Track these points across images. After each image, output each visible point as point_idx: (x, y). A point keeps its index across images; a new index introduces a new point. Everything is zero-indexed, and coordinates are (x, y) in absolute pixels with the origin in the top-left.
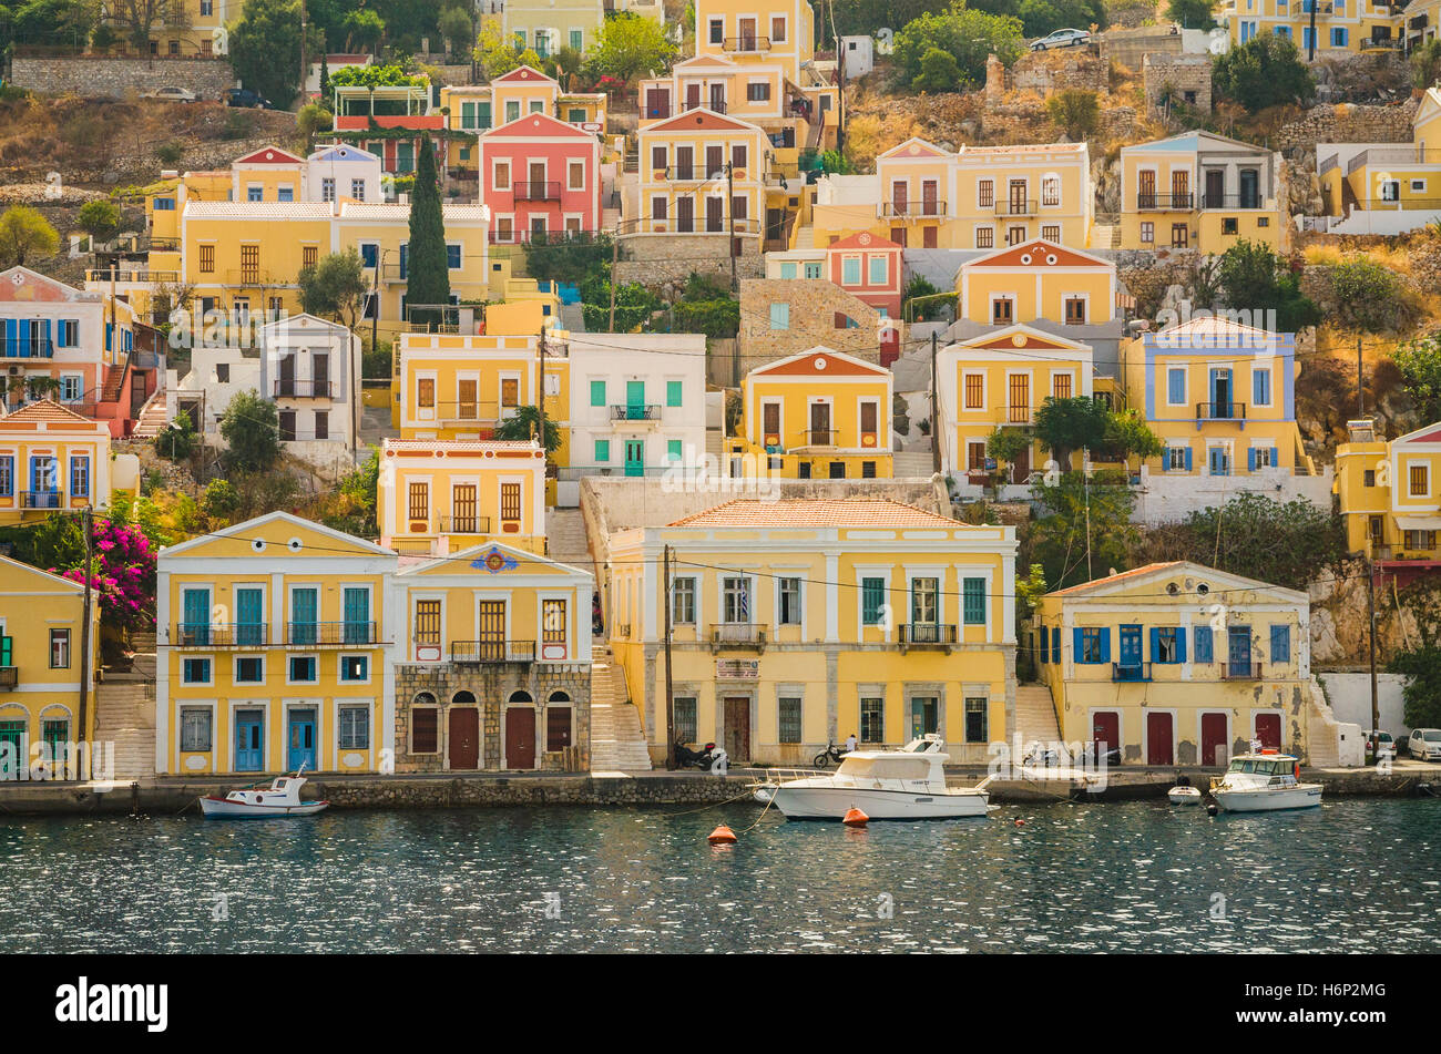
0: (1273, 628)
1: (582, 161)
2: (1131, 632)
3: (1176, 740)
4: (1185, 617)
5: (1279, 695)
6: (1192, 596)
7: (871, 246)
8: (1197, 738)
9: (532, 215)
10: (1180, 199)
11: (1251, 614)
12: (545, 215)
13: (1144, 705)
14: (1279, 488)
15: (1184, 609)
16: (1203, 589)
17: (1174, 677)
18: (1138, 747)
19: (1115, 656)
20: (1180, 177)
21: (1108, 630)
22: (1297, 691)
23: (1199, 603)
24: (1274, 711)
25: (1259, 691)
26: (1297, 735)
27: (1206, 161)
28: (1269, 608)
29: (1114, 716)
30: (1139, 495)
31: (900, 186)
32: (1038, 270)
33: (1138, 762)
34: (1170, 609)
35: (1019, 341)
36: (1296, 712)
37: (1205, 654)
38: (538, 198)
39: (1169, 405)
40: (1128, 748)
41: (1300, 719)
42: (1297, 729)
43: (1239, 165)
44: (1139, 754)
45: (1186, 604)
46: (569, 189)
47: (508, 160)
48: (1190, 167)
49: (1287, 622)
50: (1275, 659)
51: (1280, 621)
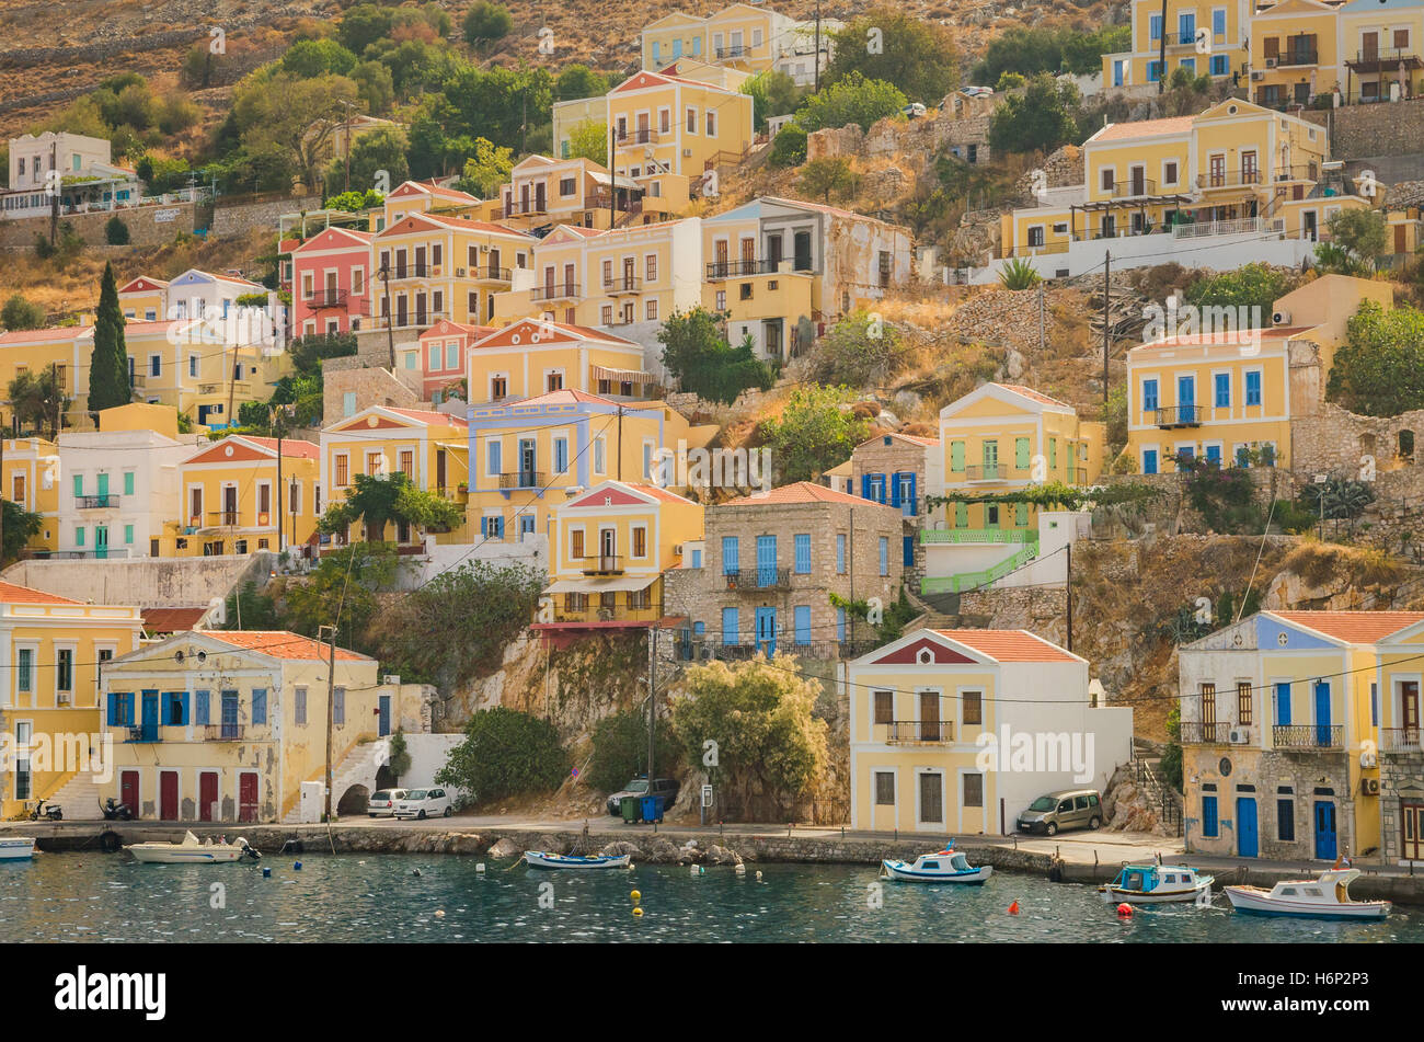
0: (254, 692)
1: (361, 268)
2: (149, 696)
3: (181, 797)
4: (188, 681)
5: (257, 755)
6: (193, 662)
7: (448, 333)
8: (196, 797)
9: (328, 320)
10: (749, 266)
11: (238, 679)
12: (336, 319)
13: (157, 764)
14: (536, 554)
15: (187, 675)
16: (202, 655)
17: (179, 739)
18: (152, 803)
19: (138, 721)
20: (748, 244)
21: (133, 695)
22: (270, 751)
23: (199, 669)
24: (253, 770)
25: (242, 750)
26: (270, 794)
27: (768, 226)
28: (251, 673)
29: (136, 774)
30: (424, 564)
31: (550, 271)
32: (526, 349)
33: (152, 817)
34: (176, 675)
35: (373, 422)
36: (269, 772)
37: (204, 719)
38: (332, 305)
39: (487, 476)
40: (146, 804)
41: (271, 777)
42: (270, 787)
43: (794, 228)
44: (153, 811)
45: (189, 670)
46: (353, 294)
47: (311, 272)
48: (755, 234)
49: (265, 687)
50: (255, 722)
51: (260, 685)
